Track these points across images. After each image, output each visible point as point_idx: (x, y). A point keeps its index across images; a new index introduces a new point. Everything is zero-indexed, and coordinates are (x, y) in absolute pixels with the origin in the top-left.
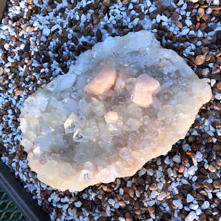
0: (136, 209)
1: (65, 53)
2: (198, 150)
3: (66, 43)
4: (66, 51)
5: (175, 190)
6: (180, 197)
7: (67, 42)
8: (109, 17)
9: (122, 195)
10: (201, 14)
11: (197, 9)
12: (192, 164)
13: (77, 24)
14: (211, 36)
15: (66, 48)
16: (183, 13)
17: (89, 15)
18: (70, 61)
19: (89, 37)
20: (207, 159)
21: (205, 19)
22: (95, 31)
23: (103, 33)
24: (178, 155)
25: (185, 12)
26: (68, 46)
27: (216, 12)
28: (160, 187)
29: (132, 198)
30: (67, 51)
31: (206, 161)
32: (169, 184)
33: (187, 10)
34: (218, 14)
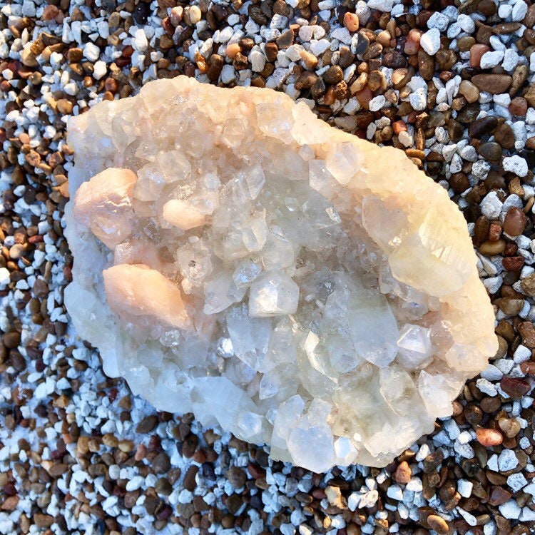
0: (381, 46)
1: (226, 487)
2: (189, 60)
3: (204, 498)
5: (275, 24)
6: (278, 6)
7: (201, 497)
8: (104, 421)
9: (382, 96)
10: (18, 249)
11: (16, 261)
12: (216, 46)
13: (153, 493)
14: (40, 208)
15: (217, 492)
16: (32, 279)
17: (124, 474)
19: (164, 447)
20: (191, 37)
21: (22, 237)
22: (147, 440)
23: (140, 417)
24: (221, 81)
25: (29, 278)
27: (4, 228)
28: (295, 51)
29: (368, 72)
30: (220, 485)
31: (195, 36)
32: (277, 42)
33: (26, 277)
34: (7, 223)
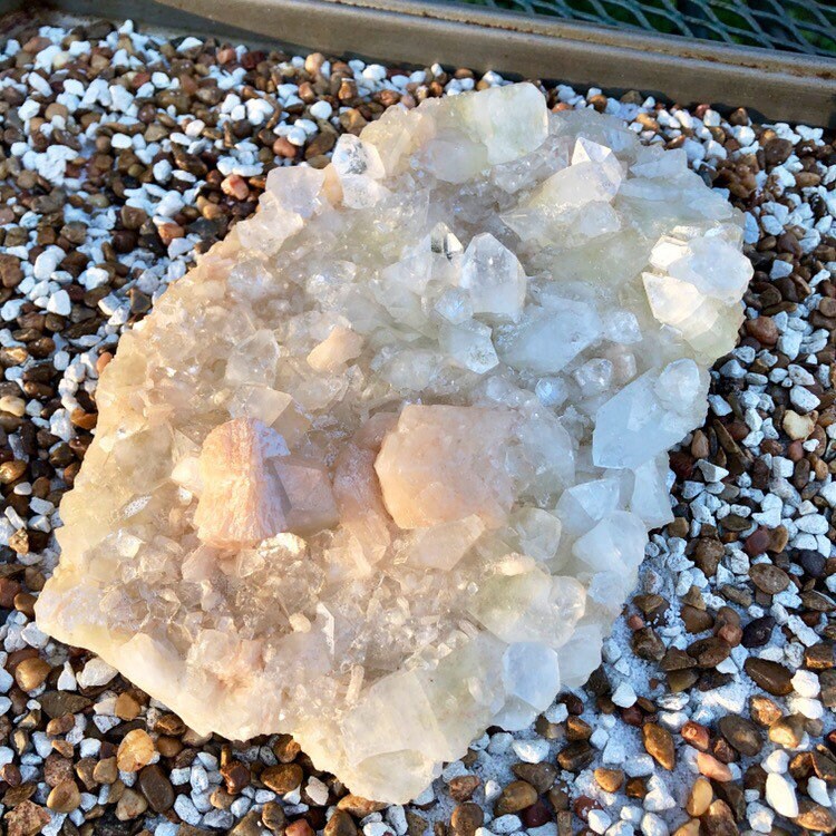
1: (786, 603)
4: (790, 610)
15: (796, 624)
18: (742, 579)
20: (37, 429)
26: (790, 636)
30: (784, 616)
31: (39, 422)
